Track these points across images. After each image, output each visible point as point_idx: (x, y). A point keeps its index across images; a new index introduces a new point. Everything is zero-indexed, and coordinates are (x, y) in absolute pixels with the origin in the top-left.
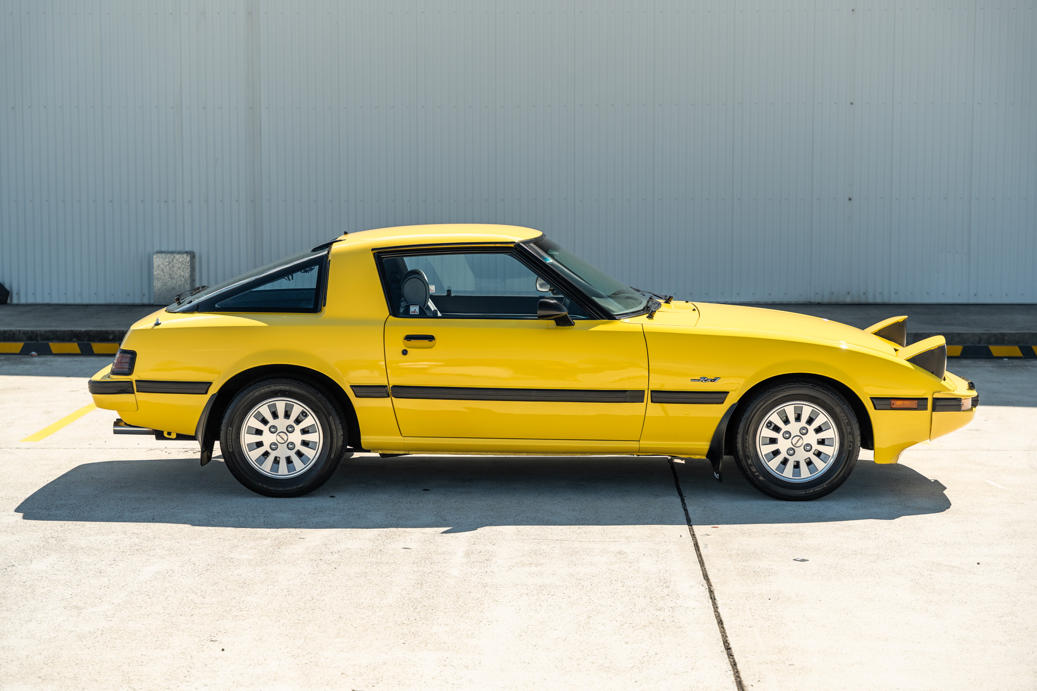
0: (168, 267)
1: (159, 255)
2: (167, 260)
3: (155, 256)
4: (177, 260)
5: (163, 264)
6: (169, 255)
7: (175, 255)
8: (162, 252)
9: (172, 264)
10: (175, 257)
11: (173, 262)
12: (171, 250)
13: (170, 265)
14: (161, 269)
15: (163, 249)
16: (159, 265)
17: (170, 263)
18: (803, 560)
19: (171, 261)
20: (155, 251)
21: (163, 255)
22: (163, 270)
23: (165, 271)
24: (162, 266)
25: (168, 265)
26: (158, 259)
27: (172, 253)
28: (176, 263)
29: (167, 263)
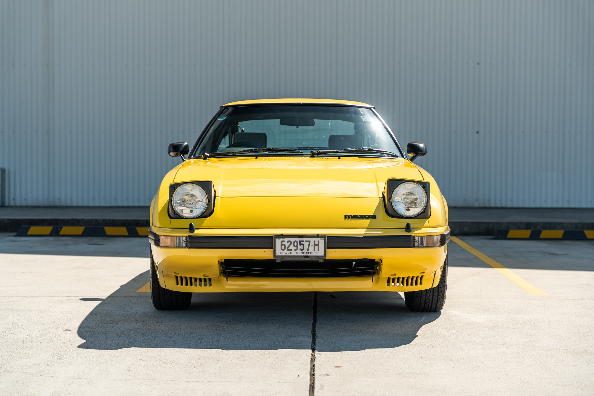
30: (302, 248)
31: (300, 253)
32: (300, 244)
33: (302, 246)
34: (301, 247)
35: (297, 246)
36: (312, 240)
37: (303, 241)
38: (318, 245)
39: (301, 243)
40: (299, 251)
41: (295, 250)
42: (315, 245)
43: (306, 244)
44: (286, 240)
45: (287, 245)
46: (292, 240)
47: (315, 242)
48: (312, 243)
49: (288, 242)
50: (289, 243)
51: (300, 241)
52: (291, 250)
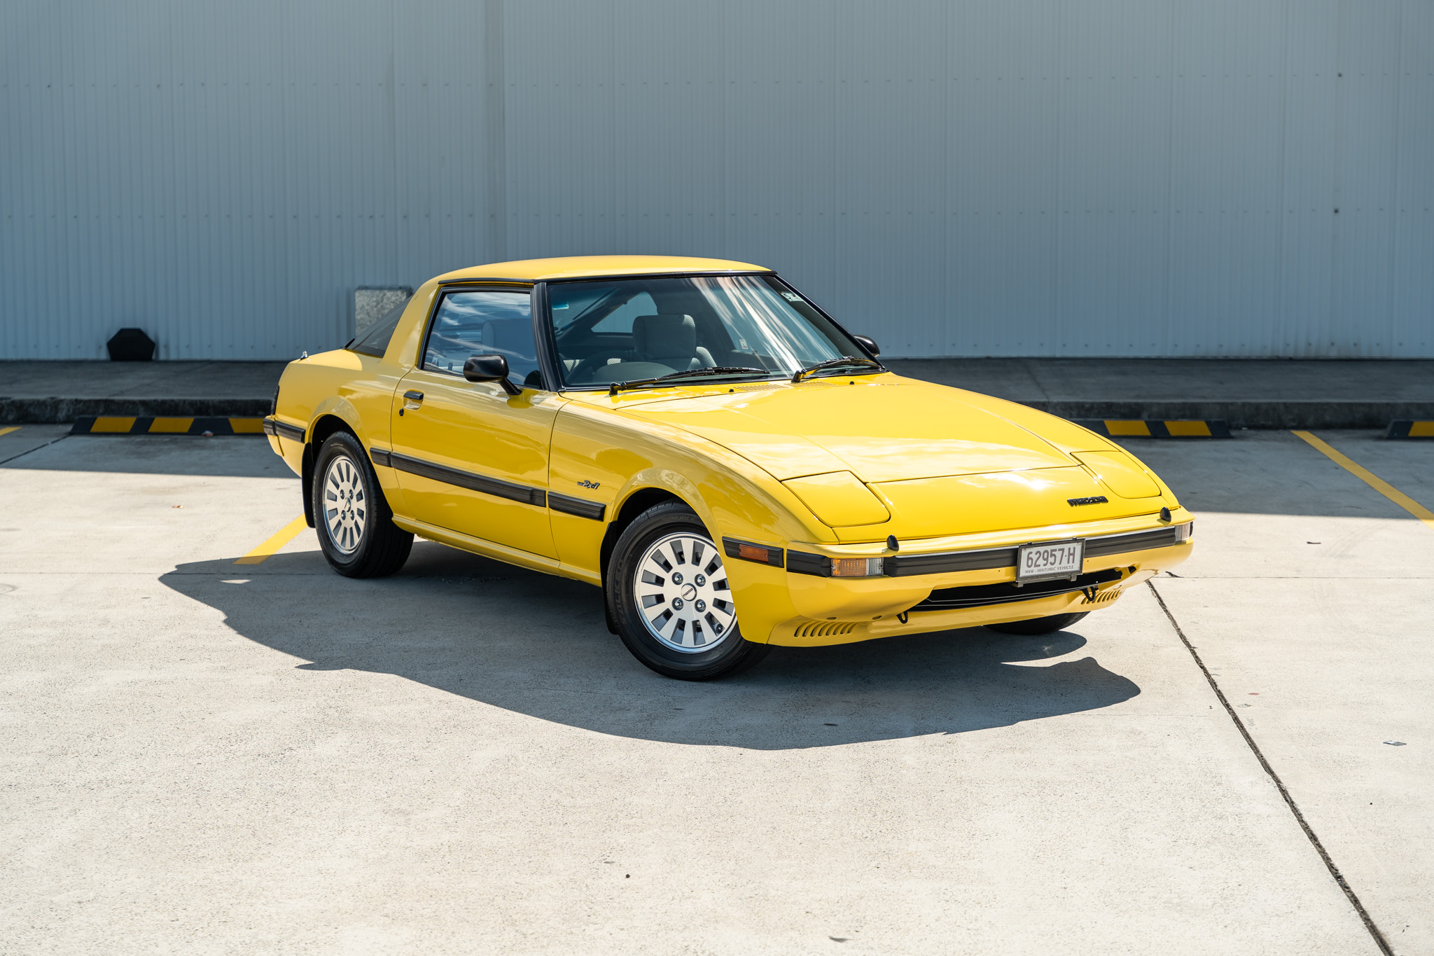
0: (375, 309)
1: (363, 292)
2: (375, 299)
3: (357, 294)
4: (388, 299)
5: (368, 305)
6: (377, 292)
7: (385, 291)
8: (366, 288)
9: (381, 304)
10: (385, 295)
11: (382, 301)
12: (378, 284)
13: (379, 306)
14: (365, 312)
15: (368, 284)
16: (363, 306)
17: (378, 304)
18: (1398, 744)
19: (380, 300)
20: (357, 286)
21: (369, 292)
22: (368, 314)
23: (371, 314)
24: (367, 308)
25: (376, 306)
26: (362, 299)
27: (381, 289)
28: (387, 304)
29: (375, 304)
30: (1053, 562)
31: (1050, 569)
32: (1052, 555)
33: (1053, 557)
34: (1051, 560)
35: (1047, 559)
36: (1066, 546)
37: (1055, 550)
38: (1073, 554)
39: (1053, 553)
40: (1049, 566)
41: (1045, 565)
42: (1070, 554)
43: (1058, 554)
44: (1034, 550)
45: (1034, 557)
46: (1042, 549)
47: (1069, 549)
48: (1066, 553)
49: (1036, 554)
50: (1038, 554)
51: (1052, 551)
52: (1039, 566)
